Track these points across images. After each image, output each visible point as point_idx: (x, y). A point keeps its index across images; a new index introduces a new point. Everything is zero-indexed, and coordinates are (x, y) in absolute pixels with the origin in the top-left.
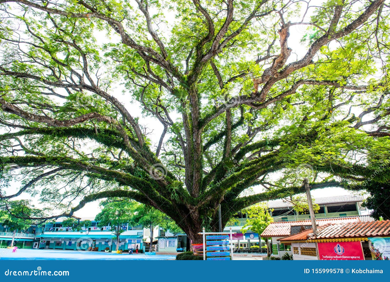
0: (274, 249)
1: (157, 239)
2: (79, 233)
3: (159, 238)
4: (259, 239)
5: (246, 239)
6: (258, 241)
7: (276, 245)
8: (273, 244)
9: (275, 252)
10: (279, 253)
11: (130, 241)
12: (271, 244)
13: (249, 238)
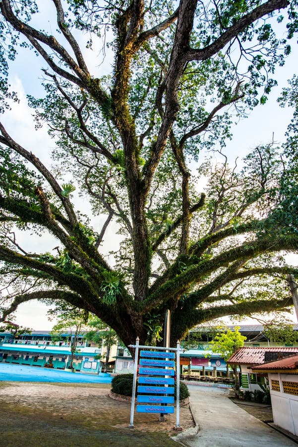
0: (243, 380)
1: (115, 359)
2: (37, 347)
3: (117, 358)
4: (227, 367)
5: (211, 366)
6: (225, 369)
7: (247, 376)
8: (242, 374)
9: (244, 385)
10: (249, 385)
11: (87, 359)
12: (240, 374)
13: (215, 366)
